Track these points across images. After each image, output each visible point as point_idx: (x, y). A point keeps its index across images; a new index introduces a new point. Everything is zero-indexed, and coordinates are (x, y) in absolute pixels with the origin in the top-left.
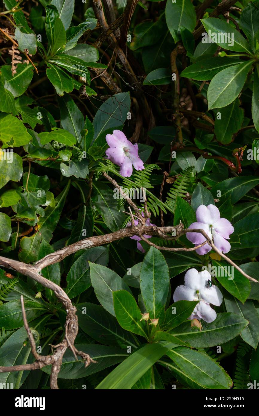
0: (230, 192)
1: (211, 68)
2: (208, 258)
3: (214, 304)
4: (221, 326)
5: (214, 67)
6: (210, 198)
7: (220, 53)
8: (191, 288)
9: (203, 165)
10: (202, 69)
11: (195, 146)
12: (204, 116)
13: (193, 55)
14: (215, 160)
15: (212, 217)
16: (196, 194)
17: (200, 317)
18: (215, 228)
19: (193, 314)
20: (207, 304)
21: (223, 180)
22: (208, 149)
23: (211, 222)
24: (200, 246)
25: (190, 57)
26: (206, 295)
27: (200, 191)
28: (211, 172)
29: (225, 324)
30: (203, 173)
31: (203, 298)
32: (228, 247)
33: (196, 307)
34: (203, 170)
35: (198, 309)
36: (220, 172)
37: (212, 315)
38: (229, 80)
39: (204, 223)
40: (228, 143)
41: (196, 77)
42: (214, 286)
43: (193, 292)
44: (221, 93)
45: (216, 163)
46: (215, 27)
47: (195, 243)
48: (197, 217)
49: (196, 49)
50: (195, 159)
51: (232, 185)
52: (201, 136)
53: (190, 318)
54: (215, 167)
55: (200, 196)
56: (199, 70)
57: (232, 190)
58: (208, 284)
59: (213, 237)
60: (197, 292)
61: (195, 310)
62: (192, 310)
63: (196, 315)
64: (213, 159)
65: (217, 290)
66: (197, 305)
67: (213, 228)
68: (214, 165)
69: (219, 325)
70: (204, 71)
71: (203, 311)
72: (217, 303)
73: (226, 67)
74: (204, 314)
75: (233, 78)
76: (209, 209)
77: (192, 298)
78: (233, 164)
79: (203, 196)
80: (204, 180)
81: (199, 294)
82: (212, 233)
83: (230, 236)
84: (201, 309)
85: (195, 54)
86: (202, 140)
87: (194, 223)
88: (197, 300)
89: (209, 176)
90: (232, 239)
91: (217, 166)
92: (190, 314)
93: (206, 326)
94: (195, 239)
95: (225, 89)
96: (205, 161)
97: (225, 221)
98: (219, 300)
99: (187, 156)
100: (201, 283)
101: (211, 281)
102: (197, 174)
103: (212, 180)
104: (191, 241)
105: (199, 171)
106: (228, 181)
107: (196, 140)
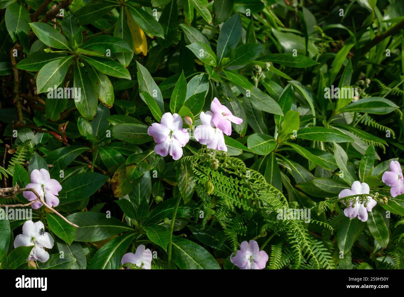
0: (61, 159)
1: (40, 61)
2: (43, 212)
3: (47, 247)
4: (54, 265)
5: (43, 61)
6: (44, 164)
7: (45, 50)
8: (28, 236)
9: (40, 138)
10: (33, 63)
11: (34, 124)
12: (40, 100)
13: (29, 52)
14: (50, 134)
15: (44, 179)
16: (33, 161)
17: (37, 259)
18: (46, 186)
19: (30, 256)
20: (41, 248)
21: (55, 150)
22: (46, 126)
23: (43, 183)
24: (33, 202)
25: (26, 53)
26: (40, 241)
27: (36, 159)
28: (47, 143)
29: (57, 263)
30: (40, 145)
31: (37, 243)
32: (57, 202)
33: (32, 251)
34: (40, 142)
35: (34, 253)
36: (55, 143)
37: (46, 256)
38: (54, 70)
39: (37, 183)
40: (57, 120)
41: (28, 68)
42: (47, 233)
43: (30, 239)
44: (48, 80)
45: (51, 137)
46: (42, 29)
47: (30, 200)
48: (31, 179)
49: (32, 47)
50: (33, 134)
51: (62, 153)
52: (39, 116)
53: (28, 260)
54: (50, 139)
55: (36, 163)
56: (30, 63)
57: (63, 157)
58: (42, 232)
59: (44, 194)
60: (33, 239)
61: (32, 253)
62: (29, 253)
63: (33, 258)
64: (48, 134)
65: (49, 236)
66: (33, 249)
67: (44, 187)
68: (50, 138)
69: (53, 264)
70: (35, 63)
71: (38, 254)
72: (50, 246)
73: (51, 61)
74: (39, 256)
75: (57, 69)
76: (41, 172)
77: (29, 243)
78: (60, 136)
79: (38, 162)
80: (41, 150)
81: (35, 240)
82: (44, 191)
83: (59, 193)
84: (37, 252)
85: (30, 51)
86: (40, 119)
87: (29, 184)
88: (33, 245)
89: (44, 147)
90: (61, 195)
91: (52, 139)
92: (27, 257)
93: (42, 265)
94: (30, 197)
95: (50, 77)
96: (42, 135)
97: (54, 181)
98: (51, 243)
99: (27, 131)
100: (36, 231)
101: (44, 229)
102: (35, 146)
103: (47, 150)
104: (27, 198)
105: (37, 143)
106: (60, 150)
107: (34, 119)
